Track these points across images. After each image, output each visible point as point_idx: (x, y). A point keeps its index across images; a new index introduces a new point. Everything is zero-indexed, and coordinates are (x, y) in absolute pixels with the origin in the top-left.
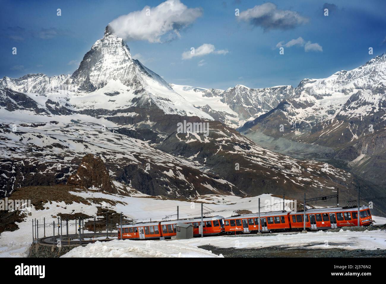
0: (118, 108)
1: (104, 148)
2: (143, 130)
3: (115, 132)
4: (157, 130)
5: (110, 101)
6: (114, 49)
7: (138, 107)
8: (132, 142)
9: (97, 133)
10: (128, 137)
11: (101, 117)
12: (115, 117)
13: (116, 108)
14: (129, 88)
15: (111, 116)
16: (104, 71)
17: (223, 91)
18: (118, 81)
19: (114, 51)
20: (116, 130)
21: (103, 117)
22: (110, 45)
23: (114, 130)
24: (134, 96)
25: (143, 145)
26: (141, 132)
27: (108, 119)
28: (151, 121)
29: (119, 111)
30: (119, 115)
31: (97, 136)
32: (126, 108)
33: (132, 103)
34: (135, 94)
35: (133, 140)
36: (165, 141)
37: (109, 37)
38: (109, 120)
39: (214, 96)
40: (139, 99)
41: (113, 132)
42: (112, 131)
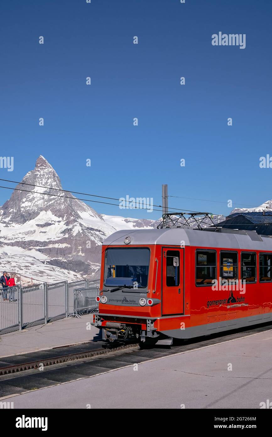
0: (50, 240)
1: (37, 280)
2: (75, 262)
3: (47, 264)
4: (88, 261)
5: (41, 232)
6: (45, 180)
7: (69, 238)
8: (65, 274)
9: (29, 265)
10: (60, 269)
11: (32, 249)
12: (46, 248)
13: (47, 239)
14: (60, 219)
15: (43, 248)
16: (35, 202)
17: (154, 221)
18: (49, 212)
19: (45, 182)
20: (48, 262)
21: (35, 249)
22: (42, 176)
23: (46, 262)
24: (65, 227)
25: (76, 277)
26: (72, 264)
27: (39, 250)
28: (82, 253)
29: (51, 242)
30: (51, 246)
31: (29, 268)
32: (57, 239)
33: (63, 235)
34: (66, 225)
35: (66, 271)
36: (97, 273)
37: (40, 169)
38: (41, 252)
39: (145, 226)
40: (71, 230)
41: (45, 263)
42: (43, 263)
